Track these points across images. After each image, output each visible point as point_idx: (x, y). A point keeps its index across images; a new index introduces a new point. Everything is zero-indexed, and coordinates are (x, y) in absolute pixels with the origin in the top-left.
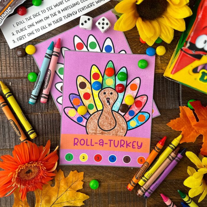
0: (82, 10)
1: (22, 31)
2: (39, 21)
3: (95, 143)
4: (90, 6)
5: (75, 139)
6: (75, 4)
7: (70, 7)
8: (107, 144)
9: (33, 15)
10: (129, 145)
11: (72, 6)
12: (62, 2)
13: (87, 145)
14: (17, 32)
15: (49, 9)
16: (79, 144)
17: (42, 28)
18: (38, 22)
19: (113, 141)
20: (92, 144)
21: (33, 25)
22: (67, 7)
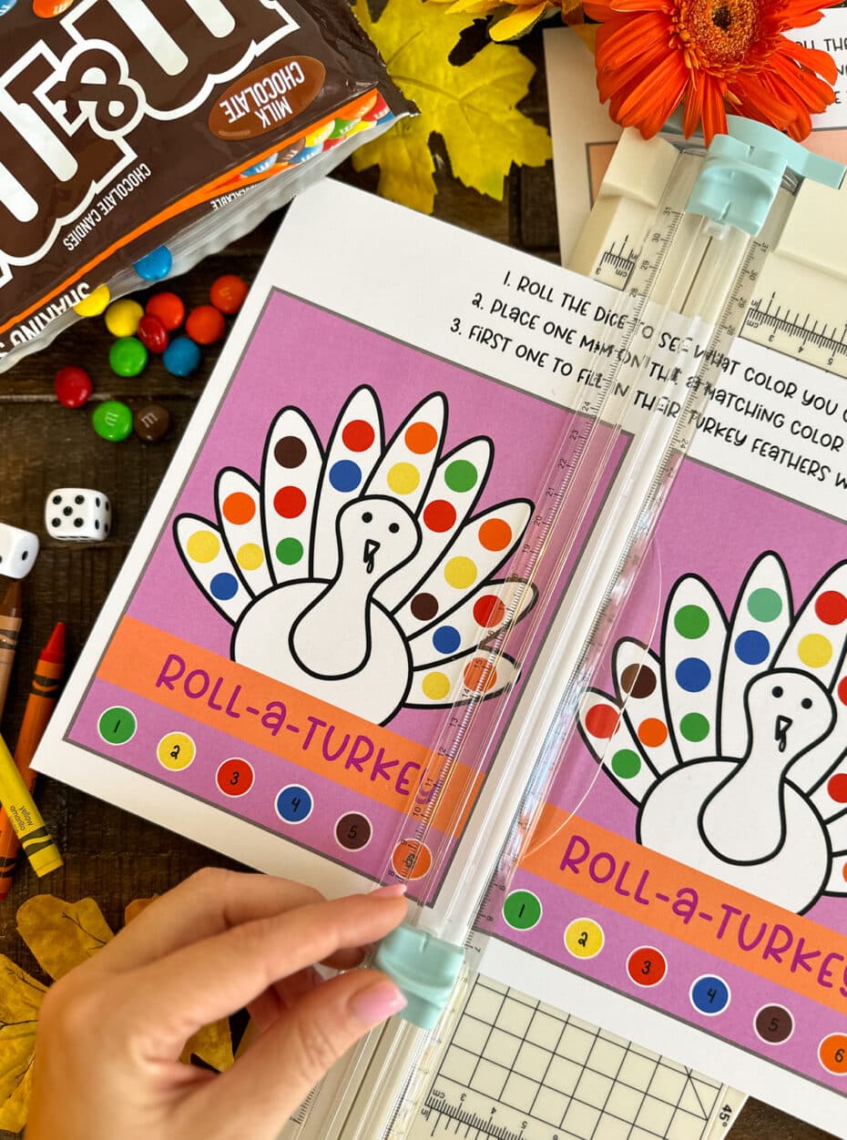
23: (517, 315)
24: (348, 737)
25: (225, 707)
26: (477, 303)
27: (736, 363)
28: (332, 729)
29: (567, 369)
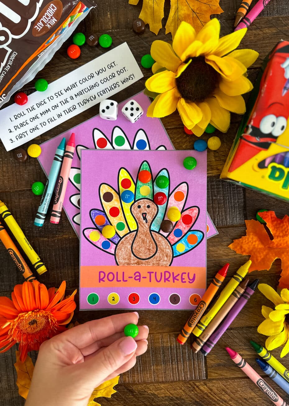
0: (102, 94)
1: (23, 126)
2: (45, 112)
3: (129, 277)
4: (114, 88)
5: (100, 272)
6: (92, 86)
7: (86, 90)
8: (145, 278)
9: (36, 104)
10: (176, 278)
11: (89, 89)
12: (75, 84)
13: (117, 281)
14: (16, 128)
15: (57, 95)
16: (106, 279)
17: (49, 120)
18: (43, 112)
19: (154, 273)
20: (125, 280)
21: (37, 117)
22: (82, 90)
23: (22, 125)
24: (161, 273)
25: (122, 280)
26: (11, 132)
27: (75, 83)
28: (156, 273)
29: (45, 124)
